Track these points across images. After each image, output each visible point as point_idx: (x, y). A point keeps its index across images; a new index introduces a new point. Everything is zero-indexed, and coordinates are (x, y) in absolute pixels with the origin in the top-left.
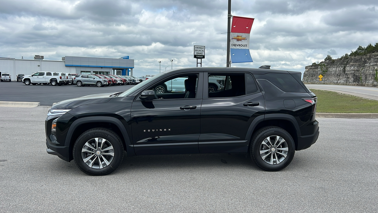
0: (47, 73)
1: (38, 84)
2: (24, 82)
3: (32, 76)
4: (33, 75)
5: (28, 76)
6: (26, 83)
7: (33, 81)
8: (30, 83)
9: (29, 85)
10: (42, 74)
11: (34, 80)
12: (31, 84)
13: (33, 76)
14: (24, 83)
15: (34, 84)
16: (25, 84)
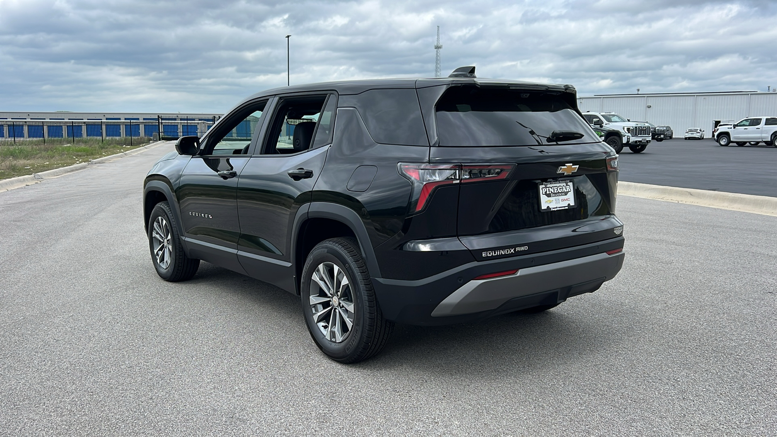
0: (766, 119)
1: (752, 143)
2: (718, 139)
3: (734, 128)
4: (736, 124)
5: (726, 128)
6: (721, 142)
7: (735, 138)
8: (729, 142)
9: (727, 145)
10: (755, 122)
11: (737, 134)
12: (731, 144)
13: (737, 126)
14: (718, 141)
15: (741, 144)
16: (718, 144)
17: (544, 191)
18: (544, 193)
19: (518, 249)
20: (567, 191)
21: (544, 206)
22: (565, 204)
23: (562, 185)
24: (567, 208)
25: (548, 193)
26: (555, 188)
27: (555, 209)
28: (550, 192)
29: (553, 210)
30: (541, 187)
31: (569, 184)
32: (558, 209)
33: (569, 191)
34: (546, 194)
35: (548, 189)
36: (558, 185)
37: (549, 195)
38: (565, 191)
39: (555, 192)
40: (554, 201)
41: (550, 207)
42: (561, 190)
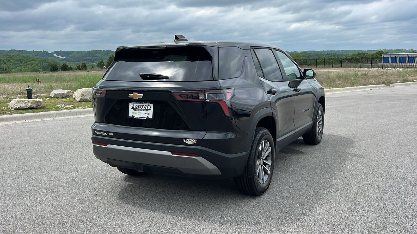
17: (132, 107)
18: (132, 108)
19: (109, 134)
20: (148, 109)
21: (130, 115)
22: (145, 116)
23: (145, 105)
24: (145, 118)
25: (134, 108)
26: (139, 106)
27: (137, 118)
28: (136, 108)
29: (136, 118)
30: (130, 104)
31: (150, 105)
32: (139, 118)
33: (149, 109)
34: (133, 108)
35: (134, 106)
36: (142, 105)
37: (135, 110)
38: (147, 109)
39: (139, 108)
40: (138, 113)
41: (134, 116)
42: (144, 108)
